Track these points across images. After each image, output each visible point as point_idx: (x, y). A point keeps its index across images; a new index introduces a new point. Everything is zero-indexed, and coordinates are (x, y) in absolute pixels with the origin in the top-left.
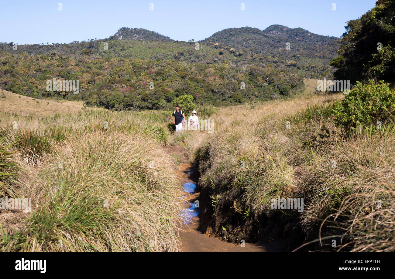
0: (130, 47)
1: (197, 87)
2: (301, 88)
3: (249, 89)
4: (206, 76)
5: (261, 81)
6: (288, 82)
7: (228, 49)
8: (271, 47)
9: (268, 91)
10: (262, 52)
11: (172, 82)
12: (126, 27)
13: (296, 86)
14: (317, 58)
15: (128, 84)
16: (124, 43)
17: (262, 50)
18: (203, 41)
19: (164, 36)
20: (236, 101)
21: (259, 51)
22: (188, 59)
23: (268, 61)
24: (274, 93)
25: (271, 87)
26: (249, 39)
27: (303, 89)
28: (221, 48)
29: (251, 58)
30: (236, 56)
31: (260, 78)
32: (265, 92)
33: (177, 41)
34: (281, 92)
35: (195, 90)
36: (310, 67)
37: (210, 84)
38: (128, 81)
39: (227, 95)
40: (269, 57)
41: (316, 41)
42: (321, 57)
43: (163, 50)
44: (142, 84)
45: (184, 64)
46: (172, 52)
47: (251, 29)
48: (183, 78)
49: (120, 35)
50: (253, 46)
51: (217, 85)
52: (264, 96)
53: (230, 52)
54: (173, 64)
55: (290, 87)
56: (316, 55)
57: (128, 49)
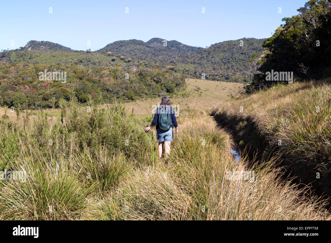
0: (37, 56)
1: (94, 87)
2: (183, 86)
3: (140, 87)
4: (101, 77)
5: (149, 81)
6: (173, 82)
7: (119, 57)
8: (153, 56)
9: (156, 90)
10: (146, 59)
11: (70, 82)
12: (34, 40)
13: (179, 84)
14: (190, 64)
15: (30, 85)
16: (32, 53)
17: (146, 57)
18: (98, 51)
19: (66, 47)
20: (129, 99)
21: (144, 58)
22: (86, 65)
23: (151, 66)
24: (162, 91)
25: (158, 85)
26: (135, 49)
27: (185, 87)
28: (113, 56)
29: (138, 63)
30: (126, 62)
31: (149, 78)
32: (154, 90)
33: (77, 51)
34: (167, 89)
35: (92, 90)
36: (185, 70)
37: (105, 84)
38: (30, 82)
39: (121, 94)
40: (152, 63)
41: (188, 50)
42: (192, 63)
43: (65, 58)
44: (43, 85)
45: (81, 67)
46: (73, 59)
47: (137, 41)
48: (81, 79)
49: (29, 46)
50: (139, 54)
51: (112, 85)
52: (153, 94)
53: (121, 59)
54: (72, 67)
55: (175, 85)
56: (188, 61)
57: (35, 58)
